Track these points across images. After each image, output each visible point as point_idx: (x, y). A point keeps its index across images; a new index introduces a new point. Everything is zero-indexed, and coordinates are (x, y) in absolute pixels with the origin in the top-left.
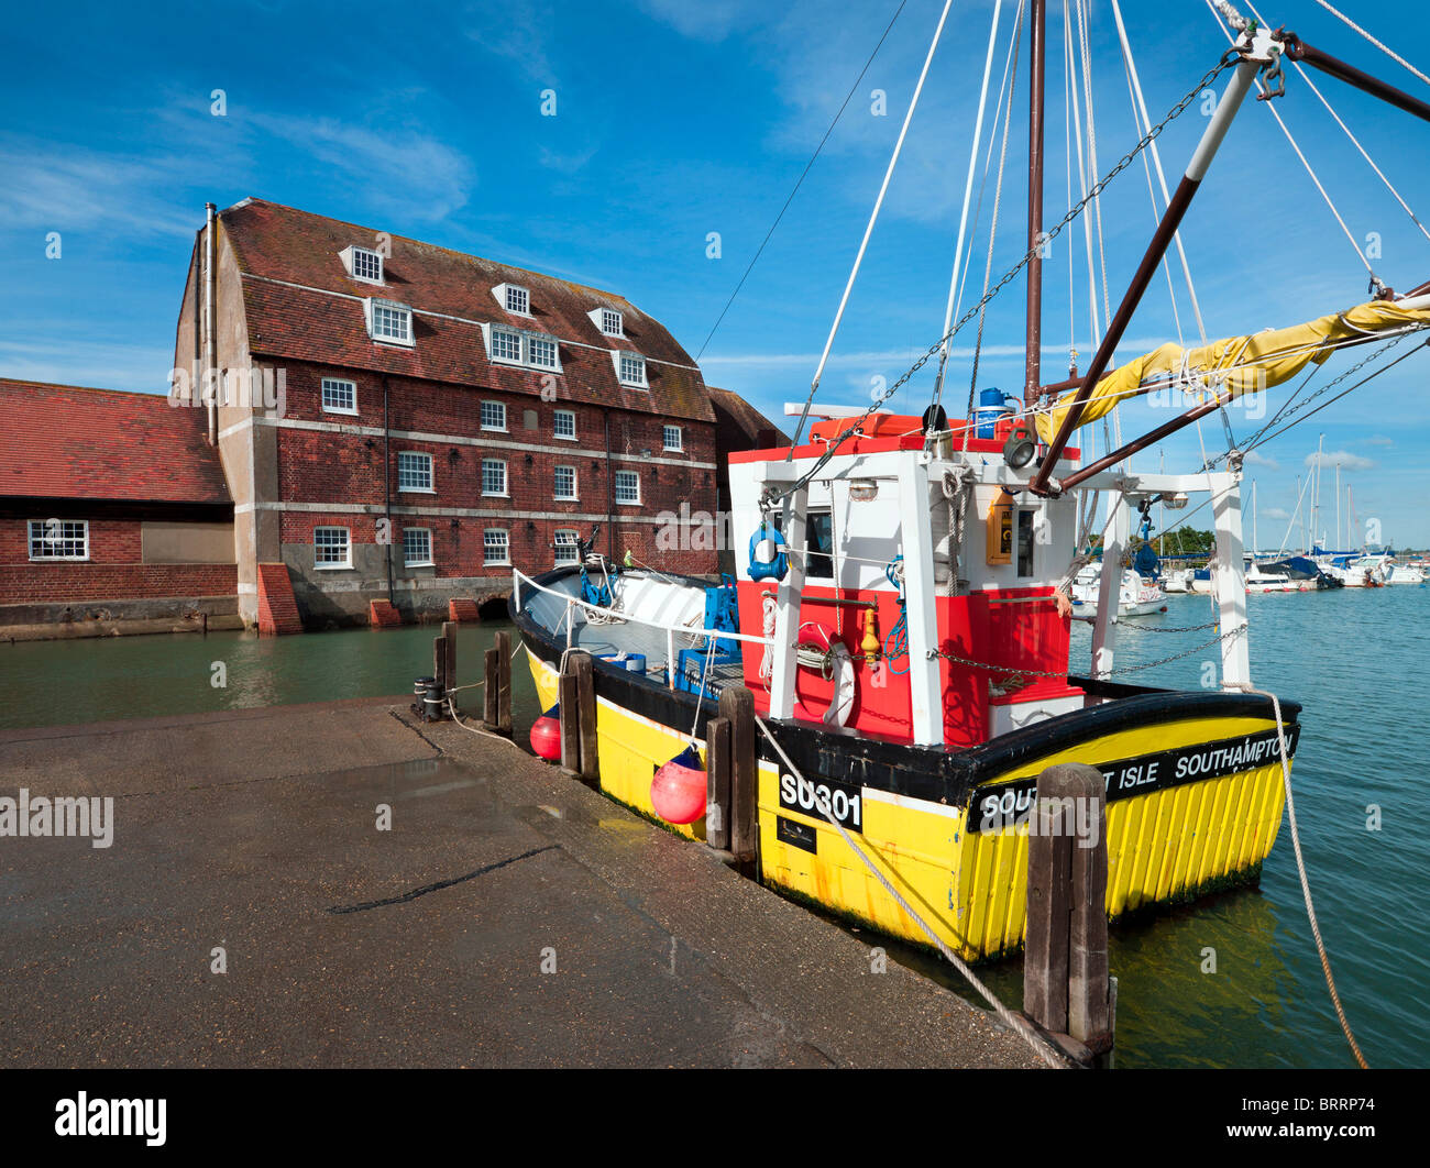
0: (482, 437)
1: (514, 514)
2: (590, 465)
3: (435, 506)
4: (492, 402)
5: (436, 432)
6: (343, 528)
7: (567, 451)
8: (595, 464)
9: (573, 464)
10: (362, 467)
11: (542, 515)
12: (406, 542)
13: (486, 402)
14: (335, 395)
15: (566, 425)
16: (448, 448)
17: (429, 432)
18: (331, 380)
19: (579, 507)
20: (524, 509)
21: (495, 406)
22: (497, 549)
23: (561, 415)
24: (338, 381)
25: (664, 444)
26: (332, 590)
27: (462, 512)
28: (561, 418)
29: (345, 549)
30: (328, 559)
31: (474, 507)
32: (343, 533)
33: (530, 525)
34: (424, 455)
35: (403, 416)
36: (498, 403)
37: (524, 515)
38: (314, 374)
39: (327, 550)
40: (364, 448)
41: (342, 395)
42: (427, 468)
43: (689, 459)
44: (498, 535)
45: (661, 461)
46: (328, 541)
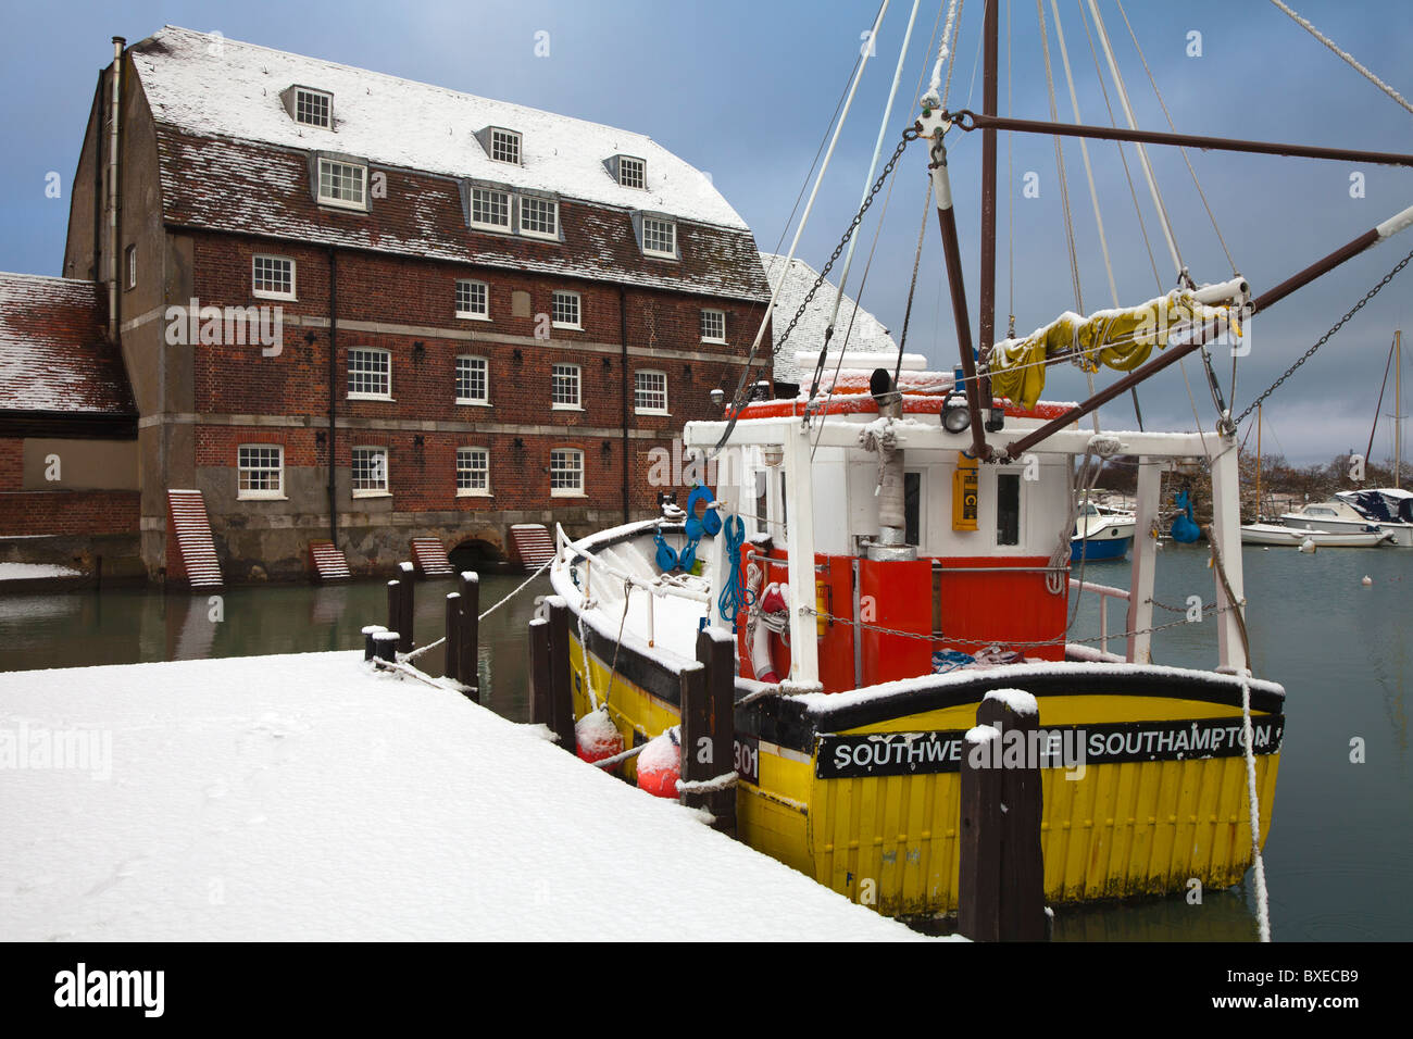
0: (457, 328)
1: (498, 429)
2: (599, 362)
3: (394, 418)
4: (471, 282)
5: (396, 322)
6: (274, 447)
7: (570, 345)
8: (606, 360)
9: (578, 361)
10: (300, 367)
11: (536, 430)
12: (356, 465)
13: (463, 282)
14: (268, 275)
15: (568, 311)
16: (412, 341)
17: (387, 321)
18: (264, 257)
19: (584, 419)
20: (511, 422)
21: (474, 287)
22: (475, 475)
23: (561, 297)
24: (273, 258)
25: (703, 333)
26: (260, 527)
27: (429, 426)
28: (561, 300)
29: (276, 474)
30: (254, 486)
31: (445, 419)
32: (275, 453)
33: (518, 442)
34: (380, 352)
35: (355, 301)
36: (478, 283)
37: (509, 429)
38: (243, 250)
39: (255, 475)
40: (304, 345)
41: (277, 276)
42: (385, 369)
43: (736, 354)
44: (475, 456)
45: (697, 356)
46: (255, 463)
